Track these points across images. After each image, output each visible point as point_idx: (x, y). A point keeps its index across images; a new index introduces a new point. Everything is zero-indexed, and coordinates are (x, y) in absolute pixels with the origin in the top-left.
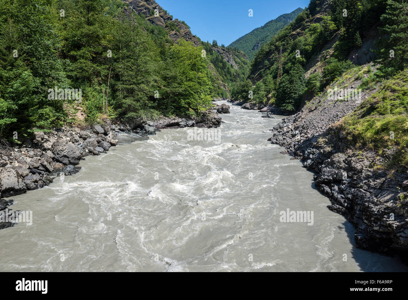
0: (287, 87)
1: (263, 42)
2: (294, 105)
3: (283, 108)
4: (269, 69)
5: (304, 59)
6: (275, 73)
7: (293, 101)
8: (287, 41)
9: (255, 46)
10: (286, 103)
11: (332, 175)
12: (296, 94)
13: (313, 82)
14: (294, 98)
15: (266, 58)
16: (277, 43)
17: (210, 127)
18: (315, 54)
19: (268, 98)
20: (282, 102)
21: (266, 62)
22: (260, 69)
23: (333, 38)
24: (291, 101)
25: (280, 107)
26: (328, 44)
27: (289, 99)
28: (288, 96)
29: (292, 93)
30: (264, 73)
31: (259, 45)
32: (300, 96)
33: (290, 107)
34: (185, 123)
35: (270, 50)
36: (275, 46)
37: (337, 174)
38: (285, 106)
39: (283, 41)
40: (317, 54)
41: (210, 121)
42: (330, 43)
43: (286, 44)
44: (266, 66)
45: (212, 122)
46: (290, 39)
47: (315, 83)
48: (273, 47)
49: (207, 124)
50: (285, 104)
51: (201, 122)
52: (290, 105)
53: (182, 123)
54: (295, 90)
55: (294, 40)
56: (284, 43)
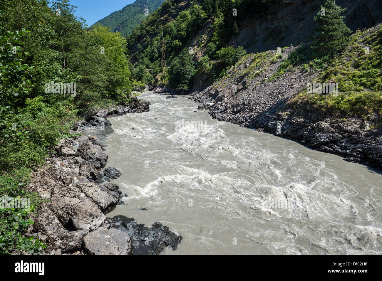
0: (181, 70)
1: (123, 25)
2: (188, 85)
3: (180, 88)
4: (143, 52)
5: (180, 43)
6: (150, 55)
7: (187, 82)
8: (157, 26)
9: (116, 29)
10: (182, 84)
11: (328, 138)
12: (189, 75)
13: (204, 64)
14: (187, 79)
15: (139, 42)
16: (148, 28)
17: (143, 111)
18: (190, 38)
19: (155, 80)
20: (177, 83)
21: (139, 45)
22: (134, 52)
23: (205, 25)
24: (186, 81)
25: (177, 87)
26: (201, 30)
27: (183, 80)
28: (183, 77)
29: (187, 74)
30: (139, 56)
31: (120, 28)
32: (193, 77)
33: (186, 88)
34: (123, 109)
35: (142, 34)
36: (146, 30)
37: (333, 137)
38: (181, 86)
39: (153, 25)
40: (192, 39)
41: (141, 106)
42: (203, 29)
43: (156, 29)
44: (139, 49)
45: (143, 106)
46: (160, 25)
47: (206, 65)
48: (144, 31)
49: (140, 108)
50: (180, 85)
51: (134, 108)
52: (185, 85)
53: (120, 111)
54: (189, 72)
55: (163, 26)
56: (153, 27)
